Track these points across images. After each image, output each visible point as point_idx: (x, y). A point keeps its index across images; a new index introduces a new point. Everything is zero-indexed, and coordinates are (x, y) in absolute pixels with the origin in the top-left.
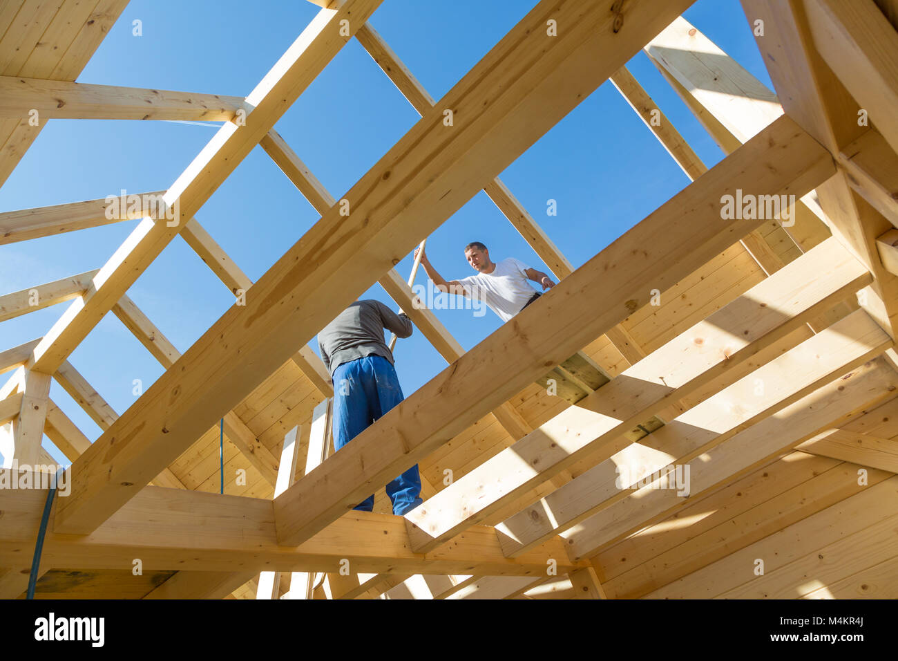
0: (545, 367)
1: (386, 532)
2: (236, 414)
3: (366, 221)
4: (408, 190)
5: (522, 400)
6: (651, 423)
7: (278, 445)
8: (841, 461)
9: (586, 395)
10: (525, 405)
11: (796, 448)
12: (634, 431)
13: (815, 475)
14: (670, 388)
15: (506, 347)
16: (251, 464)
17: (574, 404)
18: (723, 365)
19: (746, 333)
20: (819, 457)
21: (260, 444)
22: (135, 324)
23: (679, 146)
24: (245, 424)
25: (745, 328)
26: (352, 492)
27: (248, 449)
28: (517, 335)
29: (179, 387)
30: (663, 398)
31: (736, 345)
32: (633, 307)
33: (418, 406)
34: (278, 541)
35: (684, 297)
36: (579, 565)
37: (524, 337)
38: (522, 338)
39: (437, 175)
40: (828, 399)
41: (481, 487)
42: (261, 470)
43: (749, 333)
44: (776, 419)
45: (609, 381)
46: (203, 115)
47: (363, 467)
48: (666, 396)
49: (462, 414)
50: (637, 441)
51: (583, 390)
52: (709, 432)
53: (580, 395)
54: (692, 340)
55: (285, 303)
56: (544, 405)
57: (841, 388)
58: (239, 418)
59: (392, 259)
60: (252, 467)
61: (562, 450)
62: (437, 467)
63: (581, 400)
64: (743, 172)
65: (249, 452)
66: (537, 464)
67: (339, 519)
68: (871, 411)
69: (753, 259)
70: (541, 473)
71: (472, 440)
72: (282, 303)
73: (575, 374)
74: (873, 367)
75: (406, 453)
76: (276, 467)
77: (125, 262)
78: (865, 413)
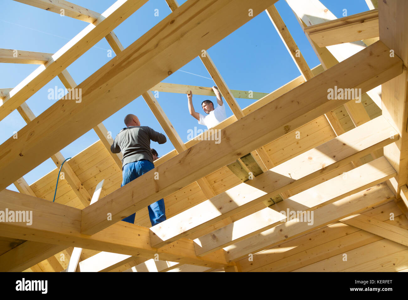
0: (237, 156)
1: (139, 235)
2: (73, 170)
3: (157, 45)
4: (183, 29)
5: (215, 182)
6: (277, 198)
7: (92, 188)
8: (360, 229)
10: (215, 185)
11: (340, 220)
12: (269, 201)
13: (347, 234)
14: (293, 179)
16: (77, 196)
17: (244, 182)
18: (320, 171)
19: (334, 157)
20: (351, 226)
21: (83, 187)
22: (28, 119)
23: (307, 70)
24: (77, 176)
25: (334, 154)
27: (77, 188)
28: (225, 137)
30: (289, 184)
31: (329, 161)
32: (287, 130)
33: (167, 169)
34: (81, 231)
35: (298, 143)
36: (230, 264)
38: (227, 139)
39: (202, 21)
40: (359, 199)
41: (191, 218)
42: (81, 199)
43: (336, 157)
44: (334, 206)
45: (263, 173)
46: (78, 16)
47: (133, 197)
48: (291, 183)
50: (269, 207)
52: (304, 206)
54: (307, 157)
55: (102, 88)
56: (225, 186)
57: (365, 195)
58: (75, 172)
59: (168, 71)
60: (77, 197)
61: (235, 204)
62: (169, 209)
63: (247, 181)
64: (355, 67)
65: (77, 190)
66: (221, 210)
67: (114, 224)
68: (376, 207)
69: (332, 129)
70: (223, 214)
71: (187, 198)
72: (100, 88)
73: (248, 166)
74: (381, 187)
75: (157, 192)
76: (89, 199)
77: (27, 85)
78: (373, 208)
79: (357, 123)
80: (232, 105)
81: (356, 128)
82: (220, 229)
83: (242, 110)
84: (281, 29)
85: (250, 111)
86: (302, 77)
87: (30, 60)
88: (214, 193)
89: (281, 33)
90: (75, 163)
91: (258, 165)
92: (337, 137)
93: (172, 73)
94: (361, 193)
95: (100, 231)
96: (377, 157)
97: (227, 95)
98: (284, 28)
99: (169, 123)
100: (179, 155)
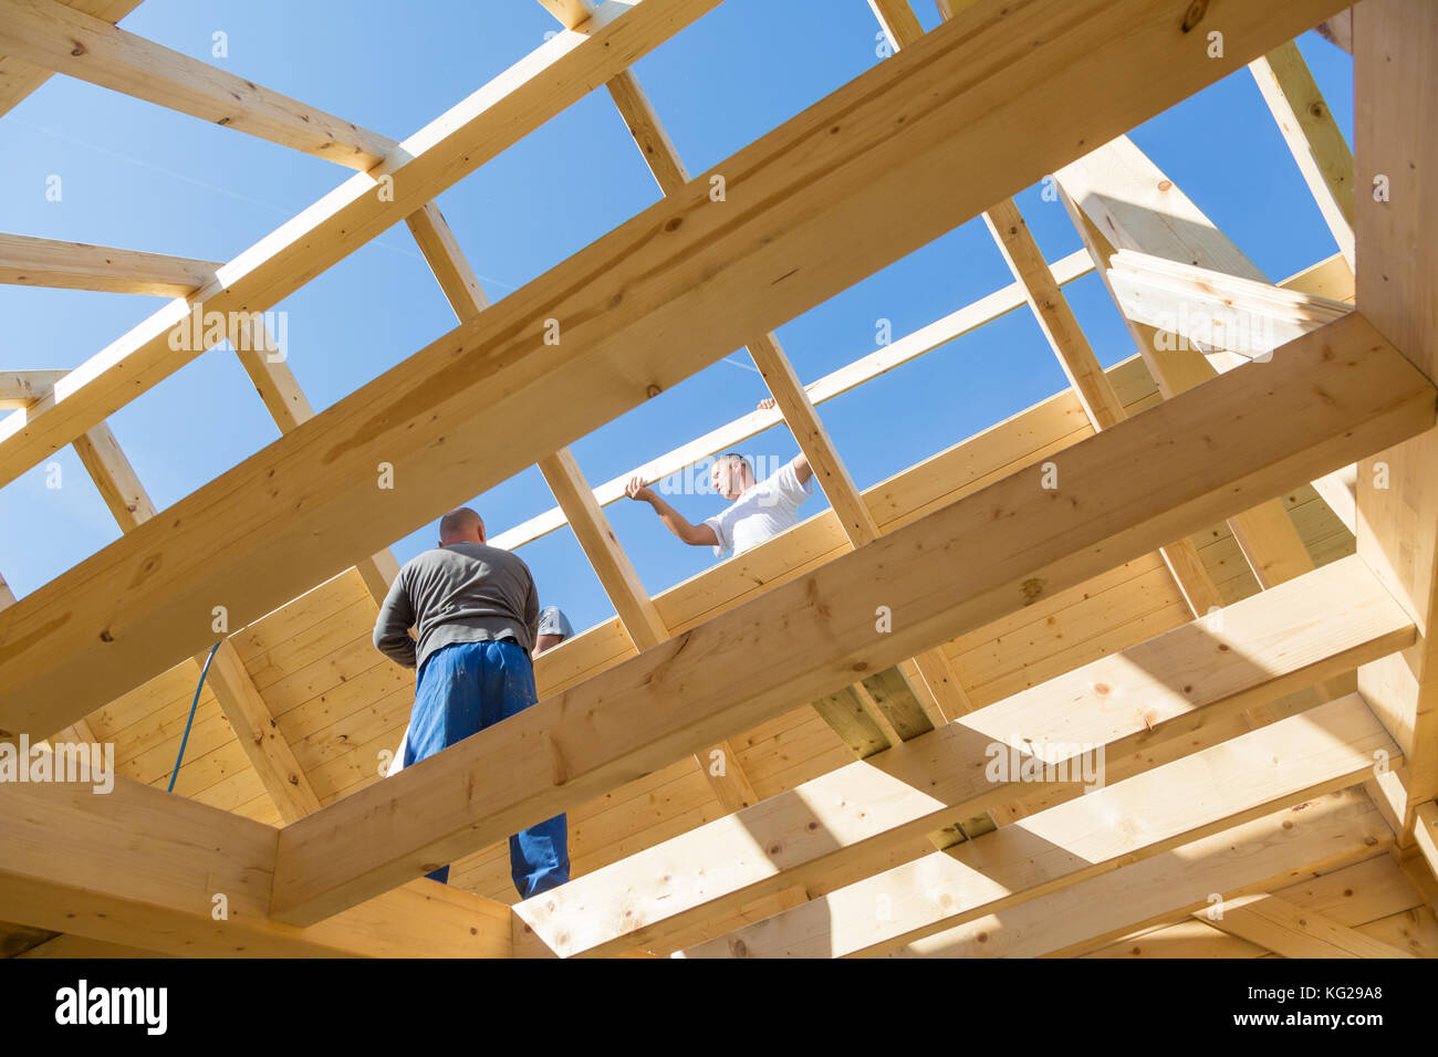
0: (853, 672)
1: (474, 931)
2: (247, 669)
3: (617, 299)
4: (713, 252)
5: (750, 742)
6: (976, 820)
8: (1266, 949)
9: (887, 747)
10: (752, 753)
11: (1196, 913)
12: (946, 830)
15: (786, 623)
17: (864, 758)
18: (1138, 738)
19: (1188, 689)
20: (1234, 937)
21: (276, 731)
22: (108, 477)
23: (1091, 373)
24: (259, 692)
25: (1188, 681)
26: (440, 839)
27: (253, 735)
28: (811, 605)
29: (158, 556)
31: (1168, 706)
32: (1033, 591)
33: (601, 702)
34: (272, 910)
35: (1050, 621)
37: (824, 611)
38: (820, 611)
39: (780, 233)
40: (1265, 841)
41: (666, 879)
42: (265, 777)
43: (1192, 693)
44: (1181, 861)
45: (933, 728)
46: (323, 147)
47: (470, 796)
49: (683, 728)
50: (945, 849)
51: (885, 738)
52: (1071, 857)
53: (877, 745)
54: (1091, 685)
55: (414, 427)
56: (785, 758)
57: (1288, 826)
58: (251, 677)
59: (649, 383)
60: (252, 769)
61: (829, 836)
63: (877, 754)
64: (1271, 394)
65: (253, 741)
66: (777, 855)
67: (397, 889)
68: (1327, 874)
69: (1174, 582)
70: (783, 872)
71: (648, 796)
72: (410, 427)
73: (881, 704)
74: (1343, 800)
75: (561, 783)
76: (295, 778)
77: (120, 365)
78: (1317, 876)
79: (1261, 565)
80: (829, 474)
81: (1265, 592)
82: (765, 923)
83: (862, 494)
84: (1007, 228)
85: (887, 497)
86: (1073, 391)
87: (141, 281)
88: (746, 784)
89: (1006, 243)
90: (258, 644)
91: (917, 703)
92: (1194, 618)
93: (661, 391)
94: (1275, 820)
95: (341, 914)
96: (1335, 696)
97: (811, 439)
98: (1019, 226)
99: (604, 523)
100: (640, 656)
